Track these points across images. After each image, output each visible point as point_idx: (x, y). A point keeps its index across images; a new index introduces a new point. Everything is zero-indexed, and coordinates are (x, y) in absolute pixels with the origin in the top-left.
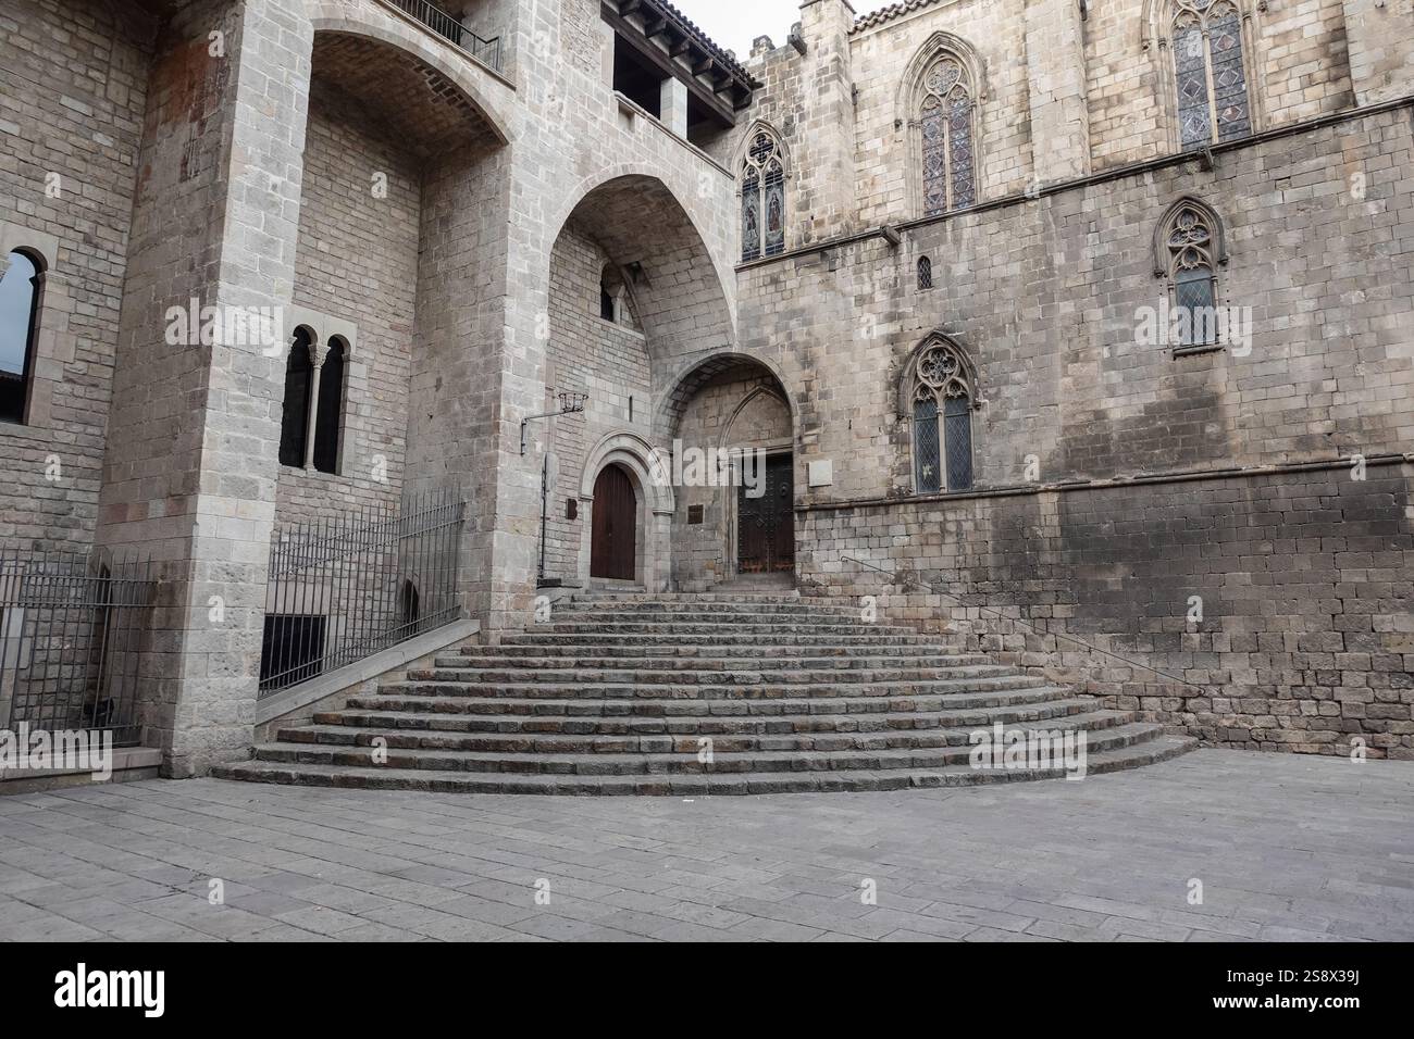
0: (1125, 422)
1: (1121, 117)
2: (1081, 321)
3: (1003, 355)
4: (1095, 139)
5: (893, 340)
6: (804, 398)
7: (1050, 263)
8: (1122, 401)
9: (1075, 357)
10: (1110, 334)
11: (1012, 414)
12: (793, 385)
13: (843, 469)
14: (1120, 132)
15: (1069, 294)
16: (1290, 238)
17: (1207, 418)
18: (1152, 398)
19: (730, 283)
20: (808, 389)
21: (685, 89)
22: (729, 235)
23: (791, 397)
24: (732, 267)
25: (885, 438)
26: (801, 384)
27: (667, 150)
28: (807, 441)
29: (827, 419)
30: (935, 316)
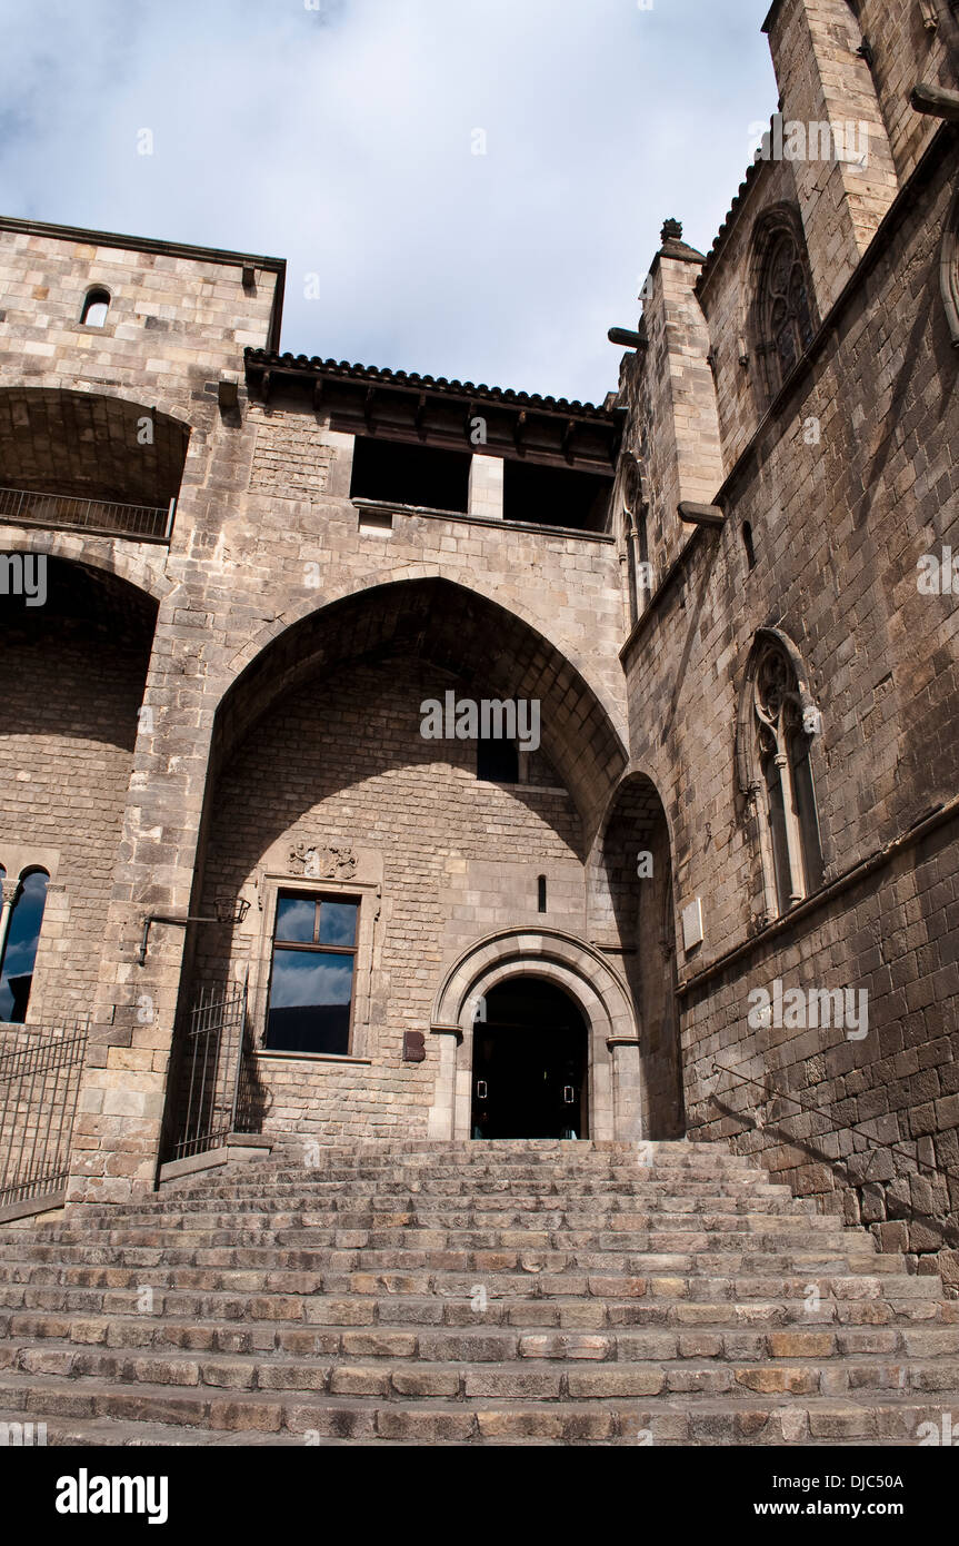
2: (894, 499)
3: (827, 622)
6: (676, 810)
7: (851, 433)
11: (849, 721)
19: (614, 679)
20: (678, 795)
21: (500, 461)
22: (604, 615)
23: (668, 815)
24: (616, 656)
25: (739, 838)
26: (673, 790)
27: (458, 539)
28: (681, 876)
29: (693, 832)
30: (762, 605)
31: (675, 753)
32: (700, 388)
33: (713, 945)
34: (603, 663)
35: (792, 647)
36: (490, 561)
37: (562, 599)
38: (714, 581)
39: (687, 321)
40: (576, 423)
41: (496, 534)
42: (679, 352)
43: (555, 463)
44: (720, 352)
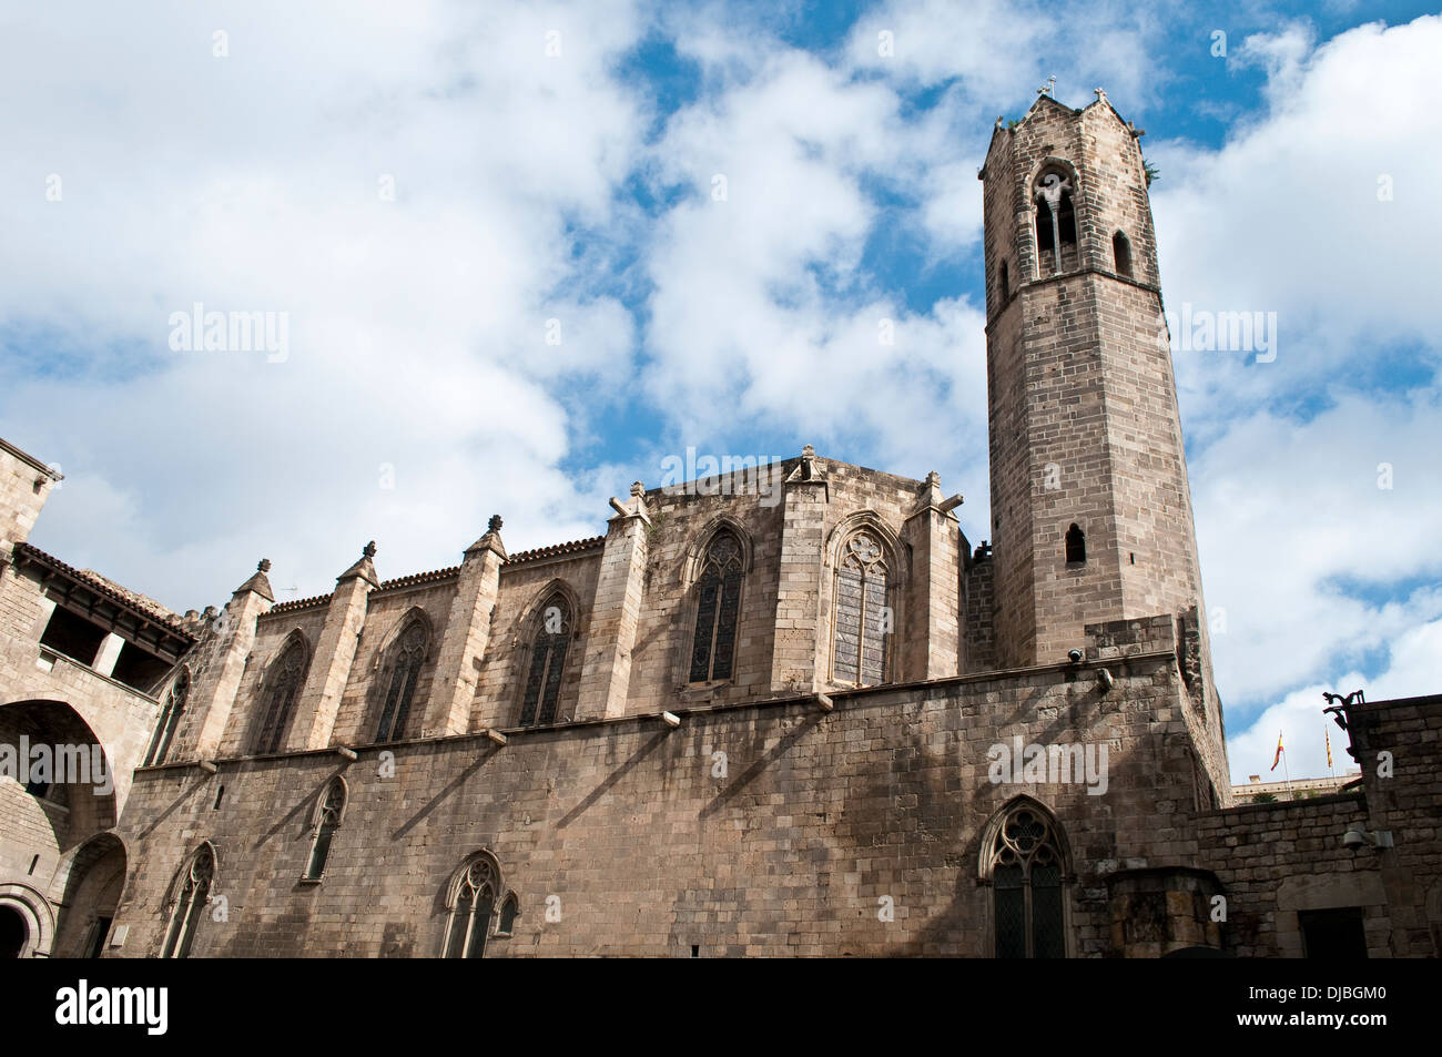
0: (266, 925)
2: (272, 850)
3: (232, 866)
4: (338, 724)
5: (189, 842)
6: (133, 876)
7: (272, 806)
8: (270, 911)
9: (261, 876)
10: (280, 862)
12: (131, 867)
13: (133, 933)
14: (347, 723)
16: (369, 816)
17: (300, 930)
18: (282, 913)
19: (126, 781)
20: (138, 870)
21: (123, 641)
22: (137, 745)
23: (128, 875)
24: (133, 770)
25: (159, 916)
26: (135, 866)
27: (84, 683)
28: (123, 909)
29: (138, 894)
30: (213, 830)
31: (144, 850)
32: (236, 673)
33: (126, 951)
34: (125, 771)
35: (216, 863)
36: (95, 699)
37: (120, 730)
38: (198, 793)
39: (247, 632)
40: (171, 637)
41: (104, 684)
42: (235, 650)
43: (149, 650)
44: (254, 661)
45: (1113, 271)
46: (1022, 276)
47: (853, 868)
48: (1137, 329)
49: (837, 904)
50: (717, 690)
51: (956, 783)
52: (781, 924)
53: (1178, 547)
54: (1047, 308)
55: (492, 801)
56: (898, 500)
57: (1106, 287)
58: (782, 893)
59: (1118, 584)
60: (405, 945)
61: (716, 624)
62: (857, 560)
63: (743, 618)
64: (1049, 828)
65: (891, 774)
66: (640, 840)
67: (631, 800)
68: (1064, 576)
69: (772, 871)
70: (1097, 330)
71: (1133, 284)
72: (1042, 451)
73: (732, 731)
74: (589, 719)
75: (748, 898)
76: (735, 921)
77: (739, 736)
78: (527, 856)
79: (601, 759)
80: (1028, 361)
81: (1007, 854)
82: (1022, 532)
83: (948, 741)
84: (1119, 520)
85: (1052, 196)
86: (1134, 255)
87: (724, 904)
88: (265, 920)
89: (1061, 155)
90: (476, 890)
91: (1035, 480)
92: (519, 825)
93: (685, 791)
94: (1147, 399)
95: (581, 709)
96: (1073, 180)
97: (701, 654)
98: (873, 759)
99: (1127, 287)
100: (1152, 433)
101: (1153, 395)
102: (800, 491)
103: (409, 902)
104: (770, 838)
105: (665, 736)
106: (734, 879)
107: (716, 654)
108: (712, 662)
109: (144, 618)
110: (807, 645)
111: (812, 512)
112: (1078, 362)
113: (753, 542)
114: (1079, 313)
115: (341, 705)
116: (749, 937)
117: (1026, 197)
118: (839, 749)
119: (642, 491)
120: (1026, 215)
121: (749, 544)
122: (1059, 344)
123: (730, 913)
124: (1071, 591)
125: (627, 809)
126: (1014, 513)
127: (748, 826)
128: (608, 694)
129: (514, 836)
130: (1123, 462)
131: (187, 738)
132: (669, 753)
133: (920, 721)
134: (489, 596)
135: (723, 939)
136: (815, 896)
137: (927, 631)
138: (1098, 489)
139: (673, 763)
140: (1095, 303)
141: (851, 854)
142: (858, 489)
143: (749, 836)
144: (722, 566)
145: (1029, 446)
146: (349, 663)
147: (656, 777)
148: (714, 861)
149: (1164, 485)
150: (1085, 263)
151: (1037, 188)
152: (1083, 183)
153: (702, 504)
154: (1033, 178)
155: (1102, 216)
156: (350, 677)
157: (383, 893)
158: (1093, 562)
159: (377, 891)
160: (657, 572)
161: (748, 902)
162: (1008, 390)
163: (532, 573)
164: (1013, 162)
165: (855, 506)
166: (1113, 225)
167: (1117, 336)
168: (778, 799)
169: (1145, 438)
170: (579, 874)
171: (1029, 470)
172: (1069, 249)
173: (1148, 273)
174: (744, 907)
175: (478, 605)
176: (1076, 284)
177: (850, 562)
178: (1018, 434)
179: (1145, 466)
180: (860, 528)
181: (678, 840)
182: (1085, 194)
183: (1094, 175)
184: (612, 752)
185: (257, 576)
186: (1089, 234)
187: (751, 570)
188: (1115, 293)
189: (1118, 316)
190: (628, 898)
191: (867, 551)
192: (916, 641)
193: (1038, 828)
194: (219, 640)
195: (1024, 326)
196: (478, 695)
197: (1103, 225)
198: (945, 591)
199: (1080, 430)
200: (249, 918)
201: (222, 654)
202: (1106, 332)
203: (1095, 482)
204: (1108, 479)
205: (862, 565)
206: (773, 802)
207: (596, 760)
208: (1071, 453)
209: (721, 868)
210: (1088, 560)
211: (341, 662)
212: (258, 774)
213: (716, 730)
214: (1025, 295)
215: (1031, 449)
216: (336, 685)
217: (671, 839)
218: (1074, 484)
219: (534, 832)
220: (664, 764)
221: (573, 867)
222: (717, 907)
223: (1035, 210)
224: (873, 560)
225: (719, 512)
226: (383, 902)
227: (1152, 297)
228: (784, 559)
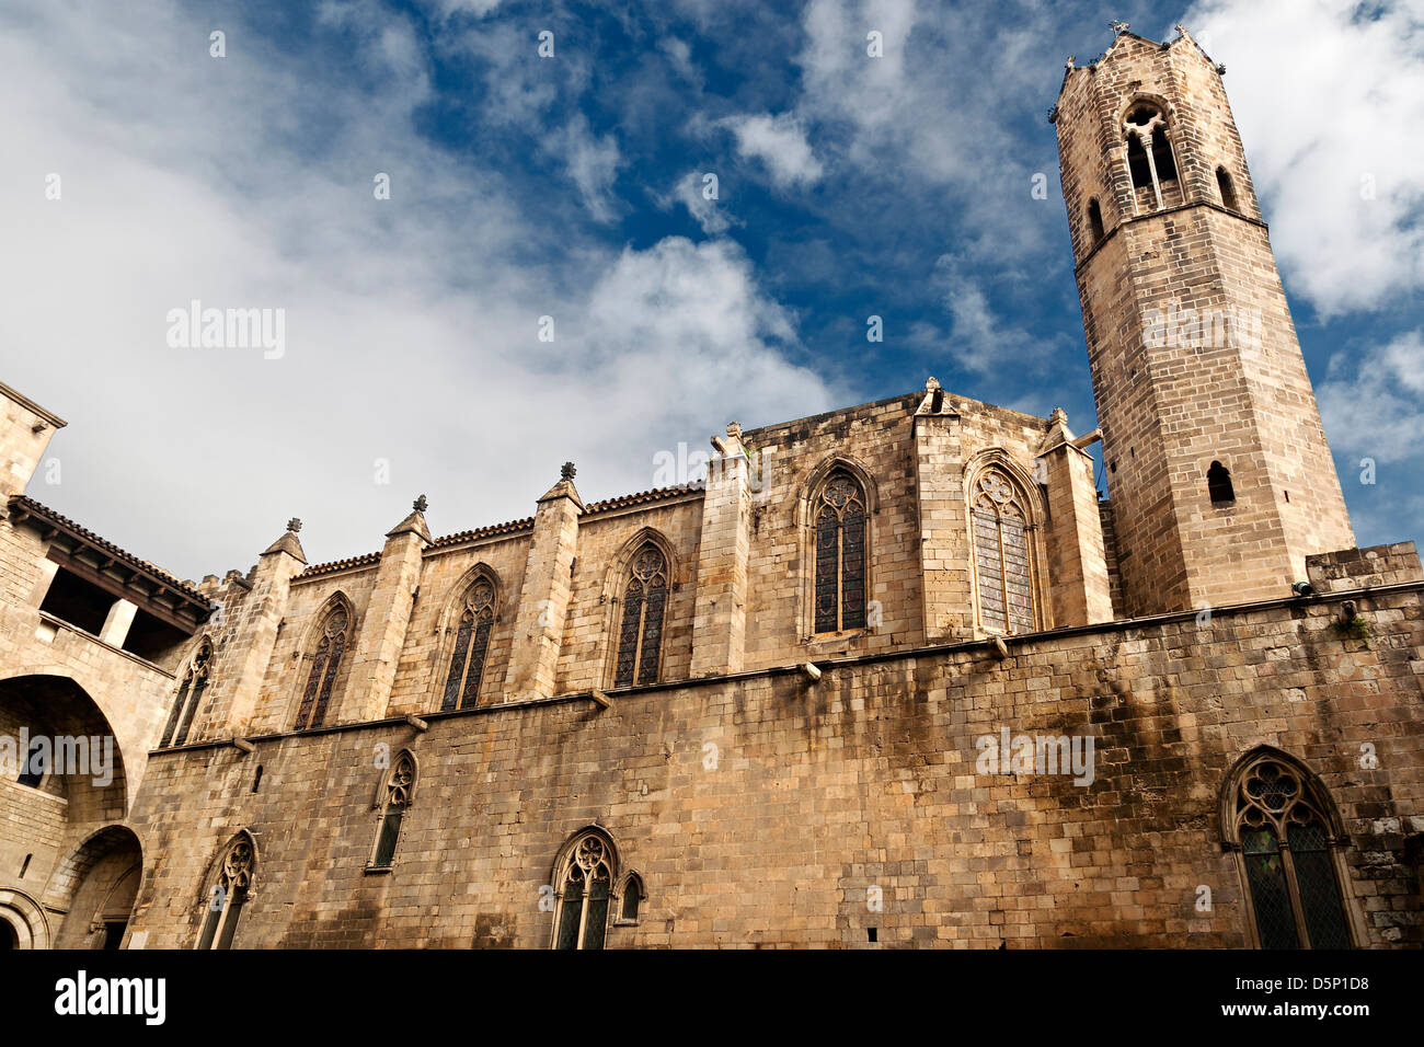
0: (324, 924)
1: (412, 679)
2: (327, 836)
3: (277, 856)
4: (395, 692)
5: (221, 831)
6: (151, 874)
7: (325, 786)
8: (328, 905)
9: (314, 866)
10: (338, 849)
11: (267, 908)
12: (148, 864)
14: (408, 690)
15: (328, 813)
16: (446, 792)
17: (368, 928)
18: (344, 907)
19: (140, 766)
20: (156, 867)
21: (136, 607)
22: (151, 725)
23: (144, 873)
24: (146, 752)
25: (187, 918)
26: (154, 862)
27: (91, 655)
28: (140, 912)
29: (158, 895)
30: (251, 815)
31: (164, 842)
32: (268, 642)
34: (137, 755)
35: (257, 854)
36: (104, 674)
37: (132, 708)
38: (231, 775)
39: (279, 597)
40: (190, 603)
41: (113, 656)
42: (266, 616)
43: (164, 618)
44: (287, 628)
45: (1221, 204)
46: (1121, 212)
47: (1060, 835)
48: (1253, 263)
49: (1045, 876)
50: (853, 640)
51: (1175, 735)
52: (977, 900)
53: (1328, 486)
54: (1155, 243)
55: (598, 769)
56: (1024, 438)
57: (1217, 220)
58: (974, 864)
59: (1278, 523)
60: (503, 939)
61: (840, 570)
62: (990, 500)
63: (875, 563)
64: (1303, 783)
65: (1091, 725)
66: (788, 808)
67: (771, 763)
68: (1211, 517)
69: (957, 839)
70: (1215, 263)
71: (1243, 218)
72: (1168, 387)
73: (886, 682)
74: (708, 675)
75: (932, 871)
76: (919, 899)
77: (895, 687)
78: (648, 831)
79: (729, 718)
80: (1139, 297)
81: (1254, 814)
82: (1153, 473)
83: (1156, 687)
84: (1268, 456)
85: (1145, 132)
86: (1239, 190)
87: (902, 878)
88: (322, 917)
89: (1151, 89)
90: (588, 872)
91: (1163, 418)
92: (635, 796)
93: (835, 750)
94: (1274, 334)
95: (698, 663)
96: (1166, 115)
97: (825, 603)
98: (1065, 710)
99: (1238, 222)
100: (1285, 368)
101: (1278, 329)
102: (931, 424)
103: (504, 889)
104: (949, 801)
105: (804, 689)
106: (911, 850)
107: (843, 603)
108: (840, 611)
109: (161, 583)
110: (961, 587)
111: (948, 447)
112: (1198, 296)
113: (876, 481)
114: (1192, 247)
115: (398, 671)
116: (938, 916)
117: (1116, 133)
118: (1021, 699)
119: (739, 430)
120: (1118, 151)
121: (870, 483)
122: (1173, 279)
123: (911, 889)
124: (1221, 531)
125: (767, 774)
126: (1137, 453)
127: (920, 788)
128: (728, 647)
129: (629, 809)
130: (1263, 399)
131: (213, 714)
132: (811, 709)
133: (1118, 666)
134: (569, 548)
135: (905, 919)
136: (1017, 867)
137: (1080, 573)
138: (1239, 425)
139: (818, 720)
140: (1209, 236)
141: (1054, 818)
142: (983, 426)
143: (922, 800)
144: (840, 508)
145: (1152, 383)
146: (405, 625)
147: (799, 736)
148: (884, 831)
149: (1305, 422)
150: (1192, 197)
151: (1126, 124)
152: (1180, 116)
153: (810, 445)
154: (1121, 114)
155: (1203, 150)
156: (406, 640)
157: (470, 879)
158: (1243, 500)
159: (462, 878)
160: (765, 517)
161: (932, 875)
162: (1115, 329)
163: (616, 523)
164: (1096, 99)
165: (983, 443)
166: (1214, 159)
167: (1236, 270)
168: (953, 757)
169: (1278, 373)
170: (715, 849)
171: (1155, 407)
172: (1168, 184)
173: (1254, 208)
174: (927, 881)
175: (559, 557)
176: (1185, 218)
177: (983, 501)
178: (1133, 373)
179: (1283, 401)
180: (989, 466)
181: (835, 805)
182: (1183, 127)
183: (1189, 109)
184: (741, 710)
185: (287, 536)
186: (1194, 168)
187: (877, 512)
188: (1227, 227)
189: (1233, 250)
190: (779, 875)
191: (999, 490)
192: (1067, 584)
193: (1289, 783)
194: (246, 606)
195: (1130, 262)
196: (563, 654)
197: (1206, 159)
198: (1091, 531)
199: (1209, 365)
200: (303, 916)
201: (251, 621)
202: (1225, 265)
203: (1234, 417)
204: (1251, 414)
205: (995, 505)
206: (947, 761)
207: (722, 720)
208: (1202, 389)
209: (893, 837)
210: (1237, 498)
211: (397, 625)
212: (304, 750)
213: (866, 682)
214: (1126, 231)
215: (1155, 386)
216: (391, 650)
217: (826, 806)
218: (1211, 420)
219: (654, 803)
220: (806, 721)
221: (708, 840)
222: (894, 882)
223: (1127, 146)
224: (1005, 501)
225: (831, 452)
226: (472, 889)
227: (1261, 232)
228: (923, 496)
